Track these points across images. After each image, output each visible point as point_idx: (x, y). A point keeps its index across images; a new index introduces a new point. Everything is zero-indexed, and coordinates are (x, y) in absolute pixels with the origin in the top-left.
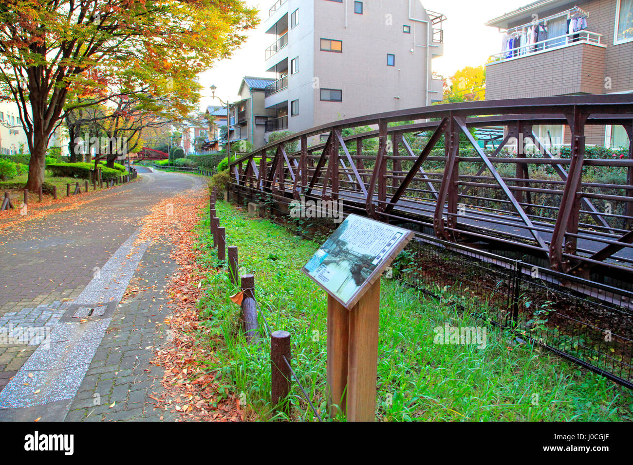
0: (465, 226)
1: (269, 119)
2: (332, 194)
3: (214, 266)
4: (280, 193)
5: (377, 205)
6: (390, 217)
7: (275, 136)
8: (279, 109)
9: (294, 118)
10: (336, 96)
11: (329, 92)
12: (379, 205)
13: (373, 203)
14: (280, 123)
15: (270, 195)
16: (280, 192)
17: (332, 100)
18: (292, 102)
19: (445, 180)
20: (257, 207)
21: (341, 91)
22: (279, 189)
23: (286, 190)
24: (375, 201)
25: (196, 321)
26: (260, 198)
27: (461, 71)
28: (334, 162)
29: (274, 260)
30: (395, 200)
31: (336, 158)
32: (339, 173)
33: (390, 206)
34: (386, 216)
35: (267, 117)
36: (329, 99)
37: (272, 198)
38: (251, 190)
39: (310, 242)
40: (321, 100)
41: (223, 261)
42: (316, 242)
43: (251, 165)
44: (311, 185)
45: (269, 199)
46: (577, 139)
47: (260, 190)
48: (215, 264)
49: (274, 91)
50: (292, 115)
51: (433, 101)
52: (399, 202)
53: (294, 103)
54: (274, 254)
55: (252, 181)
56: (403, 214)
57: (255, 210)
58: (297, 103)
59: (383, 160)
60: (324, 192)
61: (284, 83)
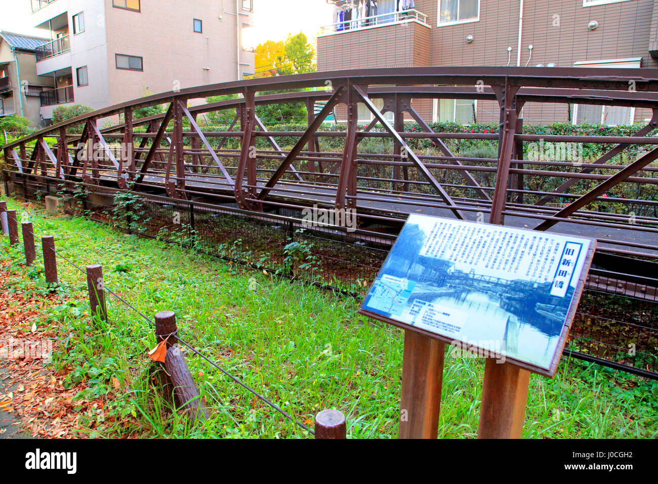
0: (366, 209)
1: (44, 90)
2: (178, 180)
3: (44, 293)
4: (95, 182)
5: (246, 191)
6: (264, 204)
7: (62, 110)
8: (58, 78)
9: (81, 88)
10: (135, 64)
11: (127, 58)
12: (249, 190)
13: (243, 188)
14: (62, 95)
15: (81, 185)
16: (94, 180)
17: (131, 69)
18: (78, 69)
19: (345, 158)
20: (60, 201)
21: (142, 58)
22: (91, 177)
23: (101, 178)
24: (244, 186)
25: (61, 392)
26: (64, 189)
27: (262, 45)
28: (178, 140)
29: (125, 271)
30: (271, 184)
31: (180, 135)
32: (185, 154)
33: (265, 192)
34: (259, 202)
35: (41, 87)
36: (128, 67)
37: (83, 189)
38: (44, 179)
39: (153, 241)
40: (117, 68)
41: (55, 284)
42: (161, 240)
43: (41, 147)
44: (144, 170)
45: (79, 190)
46: (508, 113)
47: (61, 178)
48: (45, 291)
49: (51, 53)
50: (79, 85)
51: (246, 75)
52: (276, 187)
53: (80, 71)
54: (122, 263)
55: (44, 167)
56: (281, 200)
57: (58, 204)
58: (84, 70)
59: (252, 136)
60: (167, 178)
61: (64, 46)
